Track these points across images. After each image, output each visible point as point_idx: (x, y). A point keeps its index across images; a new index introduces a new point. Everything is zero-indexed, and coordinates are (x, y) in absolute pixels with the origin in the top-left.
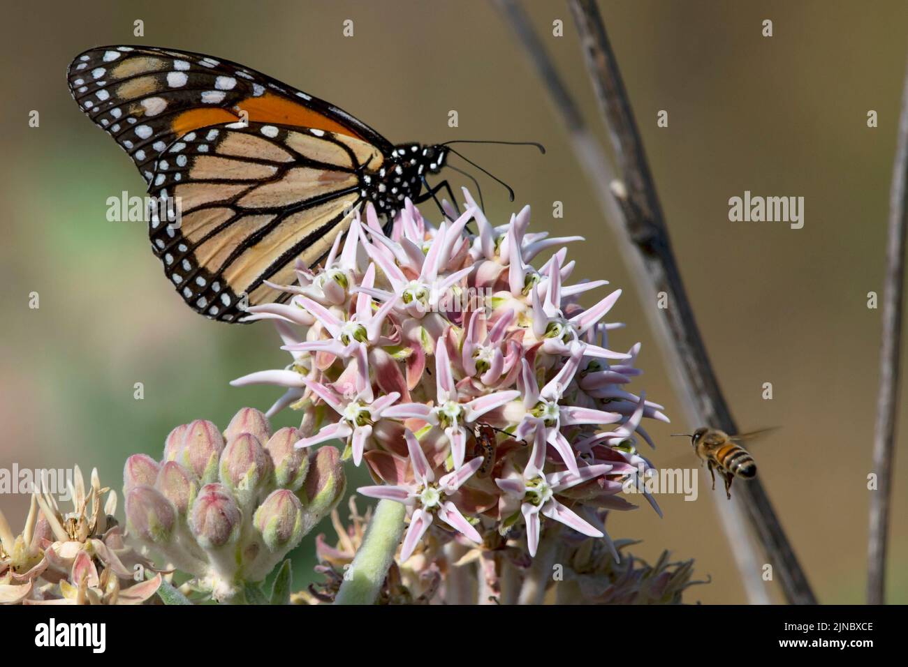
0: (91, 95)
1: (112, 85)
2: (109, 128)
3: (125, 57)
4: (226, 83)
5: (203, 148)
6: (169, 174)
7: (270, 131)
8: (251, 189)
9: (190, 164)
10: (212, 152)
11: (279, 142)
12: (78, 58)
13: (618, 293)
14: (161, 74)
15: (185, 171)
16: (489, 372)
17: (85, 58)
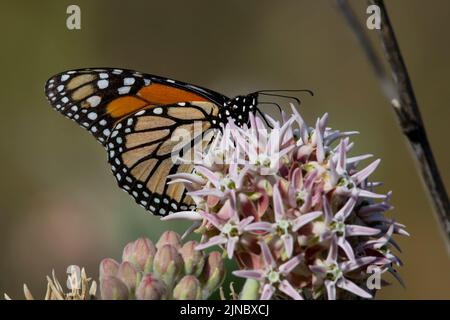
0: (59, 101)
1: (69, 94)
2: (72, 117)
3: (72, 77)
4: (129, 81)
5: (128, 130)
6: (116, 149)
7: (158, 111)
8: (160, 145)
9: (124, 141)
10: (133, 131)
11: (165, 115)
12: (48, 82)
13: (379, 161)
14: (94, 83)
15: (123, 145)
16: (304, 205)
17: (52, 81)
